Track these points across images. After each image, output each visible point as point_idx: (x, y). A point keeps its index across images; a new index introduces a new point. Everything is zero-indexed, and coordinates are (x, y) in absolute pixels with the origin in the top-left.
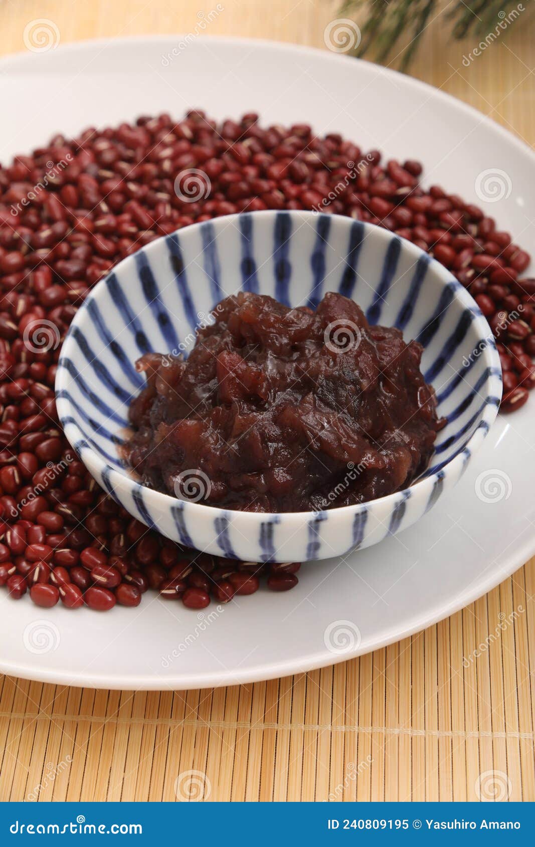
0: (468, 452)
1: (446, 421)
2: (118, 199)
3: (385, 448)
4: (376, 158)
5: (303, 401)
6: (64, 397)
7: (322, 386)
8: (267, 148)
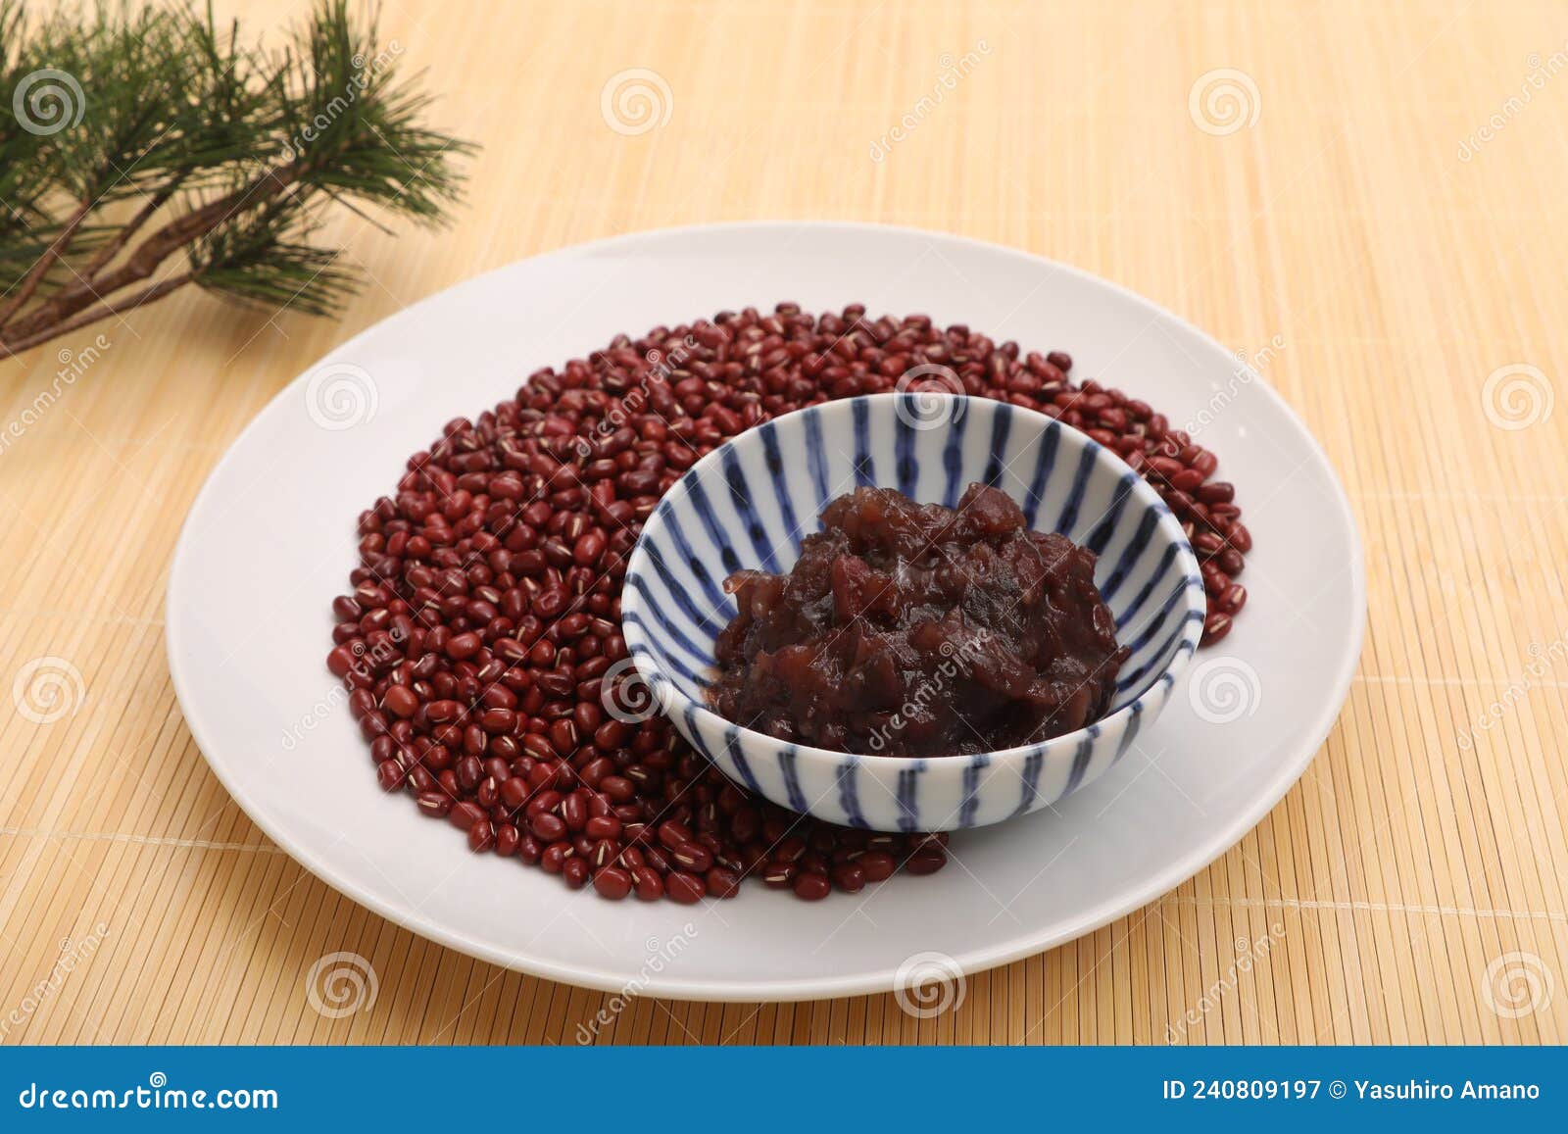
0: (1169, 678)
1: (1129, 652)
2: (697, 400)
3: (1056, 679)
4: (1012, 352)
5: (947, 616)
6: (633, 620)
7: (970, 599)
8: (878, 343)
